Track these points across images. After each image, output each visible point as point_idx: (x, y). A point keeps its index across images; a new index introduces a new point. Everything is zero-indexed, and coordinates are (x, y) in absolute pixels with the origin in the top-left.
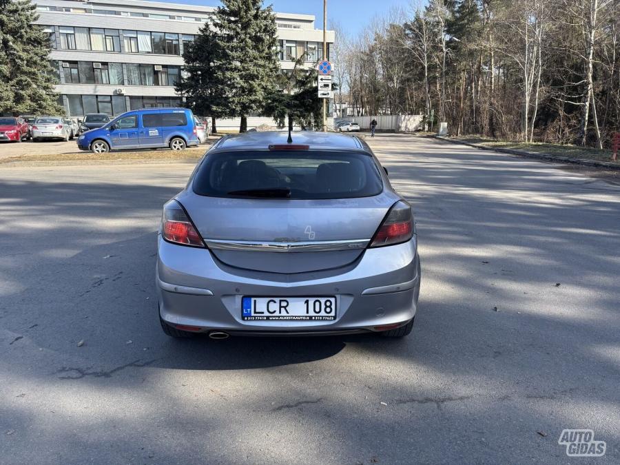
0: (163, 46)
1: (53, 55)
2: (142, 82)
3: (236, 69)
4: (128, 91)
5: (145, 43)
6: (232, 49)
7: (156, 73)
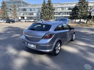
0: (69, 9)
1: (55, 11)
2: (66, 14)
3: (80, 12)
4: (63, 16)
5: (67, 9)
6: (80, 8)
7: (68, 13)
